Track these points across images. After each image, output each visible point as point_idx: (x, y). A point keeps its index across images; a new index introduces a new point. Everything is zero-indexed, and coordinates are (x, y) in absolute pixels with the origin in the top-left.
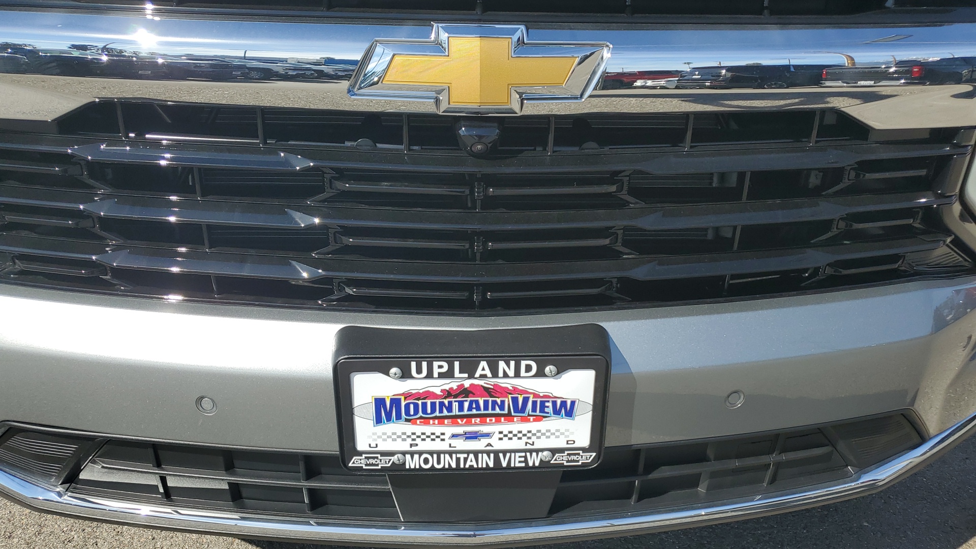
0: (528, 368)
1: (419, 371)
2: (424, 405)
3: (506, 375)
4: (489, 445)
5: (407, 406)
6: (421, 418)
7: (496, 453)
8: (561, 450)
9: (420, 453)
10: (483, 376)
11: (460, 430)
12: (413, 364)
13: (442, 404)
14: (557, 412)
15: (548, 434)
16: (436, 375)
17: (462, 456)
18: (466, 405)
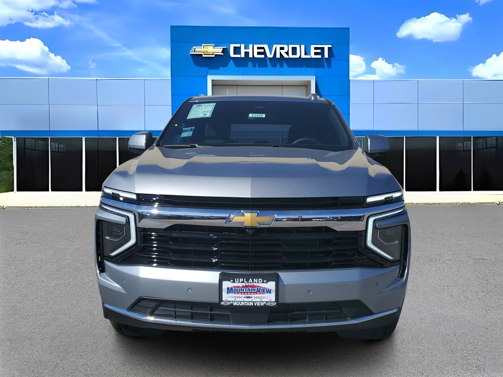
0: (260, 281)
1: (237, 281)
2: (238, 289)
3: (255, 282)
4: (252, 300)
5: (234, 289)
6: (237, 292)
7: (254, 302)
8: (269, 302)
9: (237, 301)
10: (251, 283)
11: (245, 296)
12: (236, 279)
13: (242, 289)
14: (267, 292)
15: (265, 297)
16: (240, 282)
17: (246, 302)
18: (247, 290)
